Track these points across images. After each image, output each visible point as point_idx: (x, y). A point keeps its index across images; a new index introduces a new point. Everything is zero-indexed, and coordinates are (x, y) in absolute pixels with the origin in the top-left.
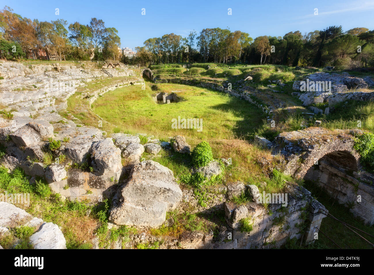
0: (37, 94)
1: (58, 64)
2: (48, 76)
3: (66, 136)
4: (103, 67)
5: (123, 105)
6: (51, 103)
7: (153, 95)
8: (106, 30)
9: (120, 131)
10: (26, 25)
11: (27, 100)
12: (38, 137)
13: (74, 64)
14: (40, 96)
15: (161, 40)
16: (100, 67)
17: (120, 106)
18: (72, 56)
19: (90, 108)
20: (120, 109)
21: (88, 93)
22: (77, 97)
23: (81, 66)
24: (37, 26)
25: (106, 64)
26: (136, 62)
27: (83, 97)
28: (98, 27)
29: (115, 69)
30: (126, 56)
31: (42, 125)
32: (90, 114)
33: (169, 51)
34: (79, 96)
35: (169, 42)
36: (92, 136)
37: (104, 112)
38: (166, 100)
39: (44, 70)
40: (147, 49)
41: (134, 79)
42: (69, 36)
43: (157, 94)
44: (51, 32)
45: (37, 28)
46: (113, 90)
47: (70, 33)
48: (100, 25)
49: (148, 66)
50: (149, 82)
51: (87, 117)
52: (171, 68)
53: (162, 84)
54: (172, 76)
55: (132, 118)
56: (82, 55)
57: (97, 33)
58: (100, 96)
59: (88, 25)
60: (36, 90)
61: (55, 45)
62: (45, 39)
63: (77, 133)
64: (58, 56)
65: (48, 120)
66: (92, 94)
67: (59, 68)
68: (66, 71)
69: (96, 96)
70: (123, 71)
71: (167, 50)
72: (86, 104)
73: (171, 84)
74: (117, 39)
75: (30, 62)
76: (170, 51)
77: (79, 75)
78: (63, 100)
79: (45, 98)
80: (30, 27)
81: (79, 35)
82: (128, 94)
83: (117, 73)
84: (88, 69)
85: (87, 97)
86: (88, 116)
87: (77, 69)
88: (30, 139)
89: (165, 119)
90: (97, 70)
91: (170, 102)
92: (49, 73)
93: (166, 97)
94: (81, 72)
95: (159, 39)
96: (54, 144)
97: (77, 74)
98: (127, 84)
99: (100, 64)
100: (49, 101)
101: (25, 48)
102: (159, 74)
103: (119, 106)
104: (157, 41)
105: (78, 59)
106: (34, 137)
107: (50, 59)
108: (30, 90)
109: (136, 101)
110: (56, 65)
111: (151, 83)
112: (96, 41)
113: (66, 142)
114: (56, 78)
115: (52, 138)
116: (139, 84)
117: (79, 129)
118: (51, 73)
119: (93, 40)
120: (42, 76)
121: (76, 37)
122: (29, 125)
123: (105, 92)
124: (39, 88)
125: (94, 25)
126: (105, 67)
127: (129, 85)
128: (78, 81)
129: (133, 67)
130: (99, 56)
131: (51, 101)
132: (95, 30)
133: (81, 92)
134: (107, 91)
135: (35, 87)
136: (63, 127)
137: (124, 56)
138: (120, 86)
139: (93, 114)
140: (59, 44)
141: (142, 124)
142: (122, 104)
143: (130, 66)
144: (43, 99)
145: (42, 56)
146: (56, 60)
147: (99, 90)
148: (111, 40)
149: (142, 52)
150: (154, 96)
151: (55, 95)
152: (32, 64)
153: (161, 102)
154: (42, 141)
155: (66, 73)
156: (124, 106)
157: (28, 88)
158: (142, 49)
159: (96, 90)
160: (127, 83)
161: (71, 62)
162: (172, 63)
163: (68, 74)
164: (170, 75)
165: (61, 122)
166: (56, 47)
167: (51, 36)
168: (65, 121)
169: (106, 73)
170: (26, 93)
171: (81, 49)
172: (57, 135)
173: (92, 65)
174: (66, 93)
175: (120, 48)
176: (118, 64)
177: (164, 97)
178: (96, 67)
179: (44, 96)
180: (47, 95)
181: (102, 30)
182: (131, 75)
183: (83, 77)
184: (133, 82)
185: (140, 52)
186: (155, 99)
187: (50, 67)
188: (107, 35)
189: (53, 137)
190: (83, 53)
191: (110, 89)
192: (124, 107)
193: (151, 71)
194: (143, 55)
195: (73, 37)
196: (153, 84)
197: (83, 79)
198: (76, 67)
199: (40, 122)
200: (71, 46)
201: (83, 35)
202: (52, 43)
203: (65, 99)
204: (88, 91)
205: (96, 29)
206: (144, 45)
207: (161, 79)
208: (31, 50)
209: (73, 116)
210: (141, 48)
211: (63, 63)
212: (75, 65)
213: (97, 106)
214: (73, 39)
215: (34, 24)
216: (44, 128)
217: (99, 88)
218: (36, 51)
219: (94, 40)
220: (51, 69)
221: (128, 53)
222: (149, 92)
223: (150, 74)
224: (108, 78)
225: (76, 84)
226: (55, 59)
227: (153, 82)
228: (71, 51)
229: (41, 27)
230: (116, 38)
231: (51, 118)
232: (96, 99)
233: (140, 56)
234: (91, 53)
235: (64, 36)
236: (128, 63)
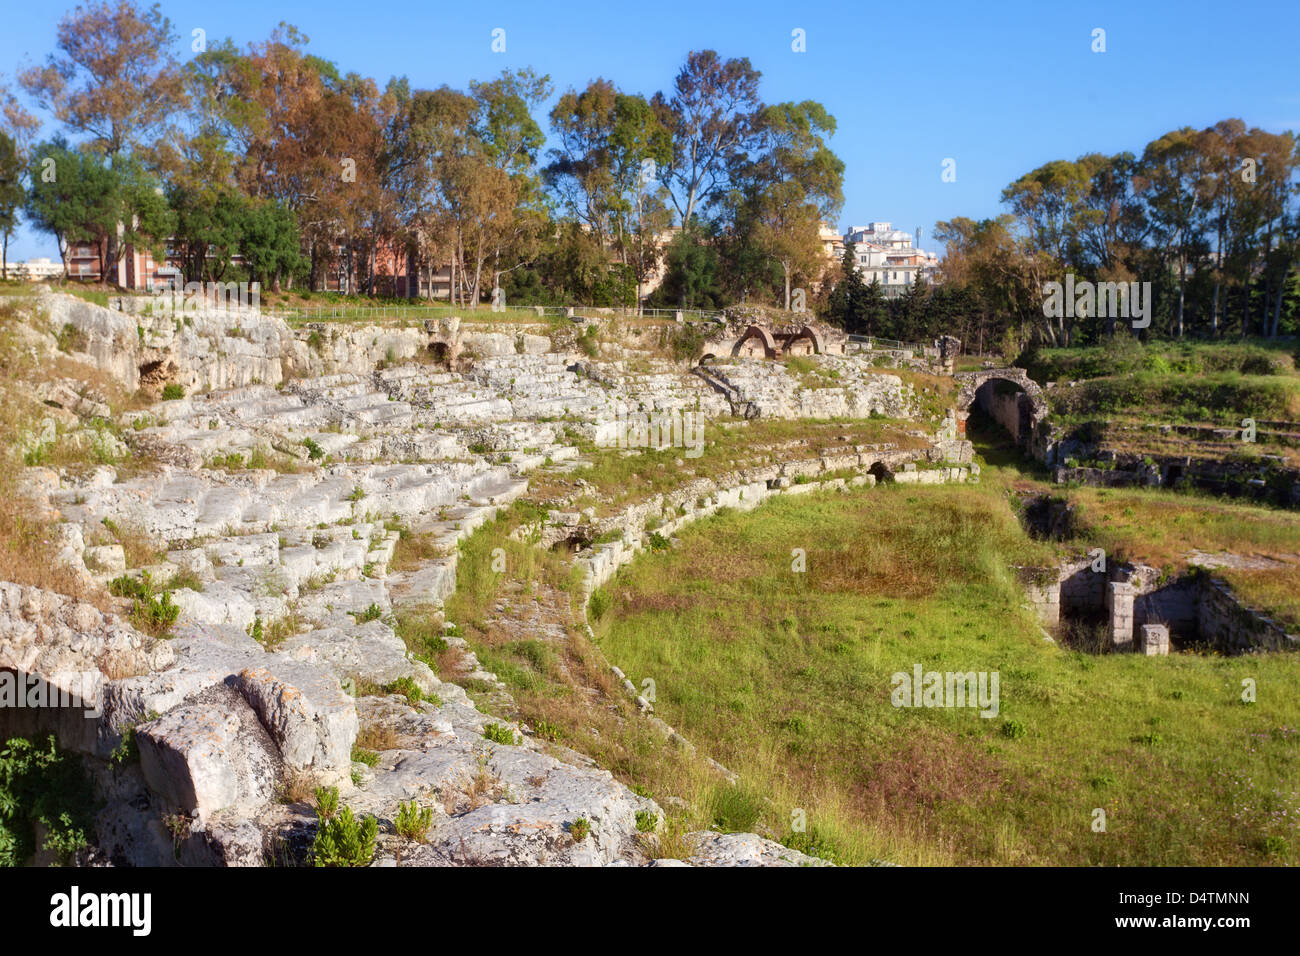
0: (312, 496)
1: (455, 324)
2: (392, 391)
3: (413, 790)
4: (709, 348)
5: (803, 621)
6: (373, 557)
7: (1033, 575)
8: (761, 120)
9: (760, 823)
10: (347, 112)
11: (259, 525)
12: (268, 773)
13: (538, 326)
14: (327, 511)
15: (1138, 169)
16: (685, 346)
17: (779, 631)
18: (540, 280)
19: (584, 612)
20: (772, 647)
21: (590, 512)
22: (520, 534)
23: (580, 341)
24: (395, 112)
25: (729, 331)
26: (932, 325)
27: (551, 536)
28: (718, 103)
29: (779, 368)
30: (867, 279)
31: (303, 699)
32: (575, 657)
33: (1195, 250)
34: (528, 531)
35: (1198, 184)
36: (567, 827)
37: (667, 655)
38: (1140, 619)
39: (379, 354)
40: (1020, 231)
41: (903, 441)
42: (544, 162)
43: (1068, 570)
44: (457, 140)
45: (395, 127)
46: (748, 507)
47: (553, 142)
48: (730, 90)
49: (1014, 350)
50: (1012, 473)
51: (556, 677)
52: (1197, 376)
53: (1116, 493)
54: (1206, 435)
55: (850, 733)
56: (594, 270)
57: (707, 136)
58: (658, 542)
59: (659, 95)
60: (312, 470)
61: (460, 212)
62: (419, 181)
63: (480, 788)
64: (463, 274)
65: (335, 667)
66: (608, 526)
67: (457, 348)
68: (490, 365)
69: (635, 536)
70: (832, 379)
71: (1177, 240)
72: (561, 583)
73: (1190, 500)
74: (822, 174)
75: (319, 306)
76: (1204, 248)
77: (553, 397)
78: (439, 545)
79: (348, 523)
80: (365, 123)
81: (599, 155)
82: (846, 547)
83: (789, 393)
84: (613, 356)
85: (578, 541)
86: (563, 671)
87: (551, 357)
88: (226, 774)
89: (1118, 783)
90: (664, 364)
91: (1165, 647)
92: (400, 372)
93: (1138, 600)
94: (572, 376)
95: (1121, 162)
96: (338, 836)
97: (548, 390)
98: (848, 475)
99: (689, 329)
100: (366, 543)
101: (314, 230)
102: (1099, 418)
103: (770, 625)
104: (1108, 176)
105: (569, 297)
106: (249, 766)
107: (423, 293)
108: (286, 469)
109: (899, 605)
110: (446, 332)
111: (1028, 480)
112: (691, 186)
113: (410, 836)
114: (428, 405)
115: (335, 791)
116: (931, 477)
117: (496, 760)
118: (407, 377)
119: (674, 179)
120: (359, 390)
121: (580, 169)
122: (239, 688)
123: (690, 517)
124: (330, 462)
125: (697, 94)
126: (720, 350)
127: (859, 481)
128: (546, 429)
129: (909, 354)
130: (693, 276)
131: (375, 543)
132: (698, 118)
133: (548, 506)
134: (709, 509)
135: (315, 452)
136: (406, 727)
137: (852, 280)
138: (798, 481)
139: (596, 659)
140: (484, 209)
141: (921, 789)
142: (792, 618)
143: (888, 352)
144: (337, 530)
145: (383, 279)
146: (447, 300)
147: (660, 499)
148: (786, 178)
149: (984, 256)
150: (1040, 582)
151: (399, 511)
152: (328, 317)
153: (1092, 637)
154: (285, 801)
155: (485, 381)
156: (806, 629)
157: (280, 457)
158: (983, 233)
159: (643, 495)
160: (846, 463)
161: (526, 313)
162: (1211, 337)
163: (498, 385)
164: (1182, 431)
165: (402, 688)
166: (464, 223)
167: (451, 164)
168: (423, 686)
169: (719, 390)
170: (262, 487)
171: (596, 237)
172: (369, 777)
173: (644, 335)
174: (461, 505)
175: (833, 227)
176: (806, 334)
177: (1124, 598)
178: (661, 345)
179: (344, 511)
180: (364, 505)
181: (738, 118)
182: (880, 410)
183: (574, 410)
184: (889, 460)
185: (969, 251)
186: (1045, 605)
187: (412, 339)
188: (765, 151)
189: (346, 787)
190: (603, 261)
191: (728, 499)
192: (807, 642)
193: (1033, 388)
194: (983, 273)
195: (563, 166)
196: (1043, 488)
197: (573, 419)
198: (546, 342)
199: (296, 671)
200: (545, 218)
201: (620, 152)
202: (448, 205)
203: (450, 541)
204: (588, 502)
205: (707, 113)
206: (1008, 208)
207: (1107, 455)
208: (339, 241)
209: (471, 658)
210: (977, 227)
211: (482, 319)
212: (545, 333)
213: (625, 604)
214: (566, 181)
215: (385, 106)
216: (310, 718)
217: (658, 488)
218: (362, 246)
219: (682, 182)
220: (411, 351)
221: (880, 258)
222: (1004, 545)
223: (1027, 408)
224: (727, 426)
225: (529, 452)
226: (443, 293)
227: (1042, 470)
228: (536, 249)
229: (412, 119)
230: (817, 164)
231: (352, 655)
232: (628, 557)
233: (964, 284)
234: (650, 262)
235: (517, 164)
236: (876, 331)
